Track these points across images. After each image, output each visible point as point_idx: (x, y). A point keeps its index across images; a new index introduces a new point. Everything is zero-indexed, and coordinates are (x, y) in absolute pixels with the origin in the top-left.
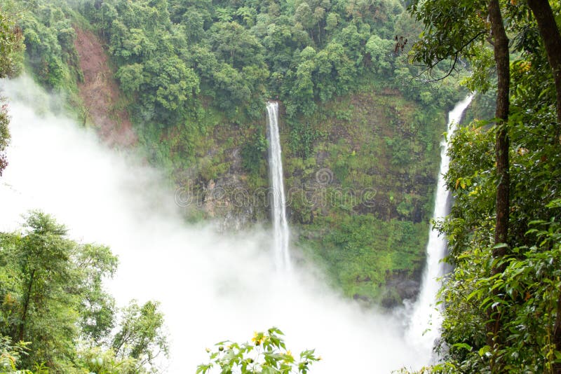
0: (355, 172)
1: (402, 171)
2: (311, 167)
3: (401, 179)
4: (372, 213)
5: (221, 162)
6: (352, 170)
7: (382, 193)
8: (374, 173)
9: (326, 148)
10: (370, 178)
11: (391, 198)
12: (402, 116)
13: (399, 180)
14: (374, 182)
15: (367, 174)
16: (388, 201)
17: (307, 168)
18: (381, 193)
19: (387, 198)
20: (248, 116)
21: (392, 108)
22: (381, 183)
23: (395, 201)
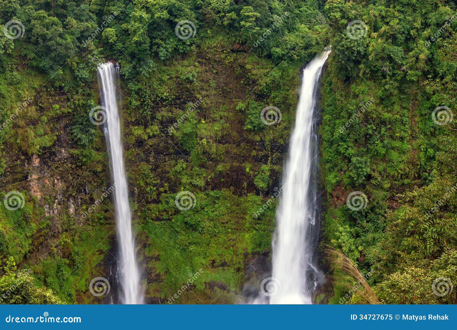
0: (204, 141)
1: (258, 138)
2: (154, 136)
3: (257, 147)
4: (227, 187)
5: (46, 134)
6: (201, 139)
7: (238, 164)
8: (227, 142)
9: (170, 115)
10: (222, 148)
11: (248, 170)
12: (253, 75)
13: (255, 149)
14: (227, 152)
15: (220, 142)
16: (244, 173)
17: (149, 137)
18: (236, 164)
19: (243, 169)
20: (75, 78)
21: (242, 67)
22: (235, 153)
23: (251, 172)
